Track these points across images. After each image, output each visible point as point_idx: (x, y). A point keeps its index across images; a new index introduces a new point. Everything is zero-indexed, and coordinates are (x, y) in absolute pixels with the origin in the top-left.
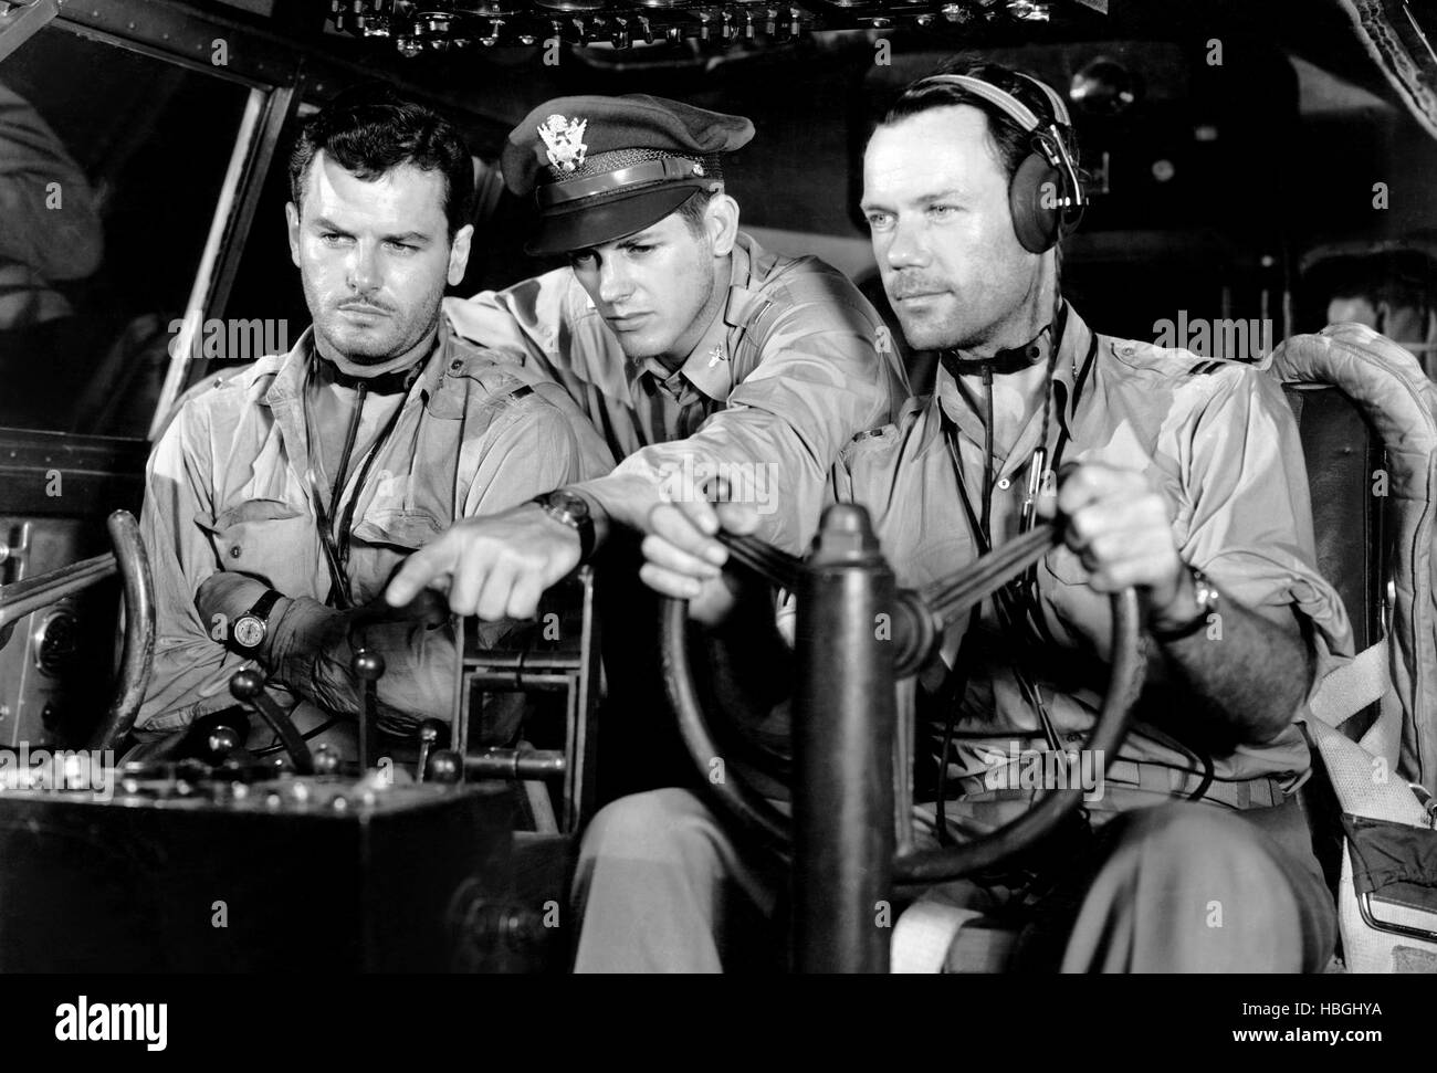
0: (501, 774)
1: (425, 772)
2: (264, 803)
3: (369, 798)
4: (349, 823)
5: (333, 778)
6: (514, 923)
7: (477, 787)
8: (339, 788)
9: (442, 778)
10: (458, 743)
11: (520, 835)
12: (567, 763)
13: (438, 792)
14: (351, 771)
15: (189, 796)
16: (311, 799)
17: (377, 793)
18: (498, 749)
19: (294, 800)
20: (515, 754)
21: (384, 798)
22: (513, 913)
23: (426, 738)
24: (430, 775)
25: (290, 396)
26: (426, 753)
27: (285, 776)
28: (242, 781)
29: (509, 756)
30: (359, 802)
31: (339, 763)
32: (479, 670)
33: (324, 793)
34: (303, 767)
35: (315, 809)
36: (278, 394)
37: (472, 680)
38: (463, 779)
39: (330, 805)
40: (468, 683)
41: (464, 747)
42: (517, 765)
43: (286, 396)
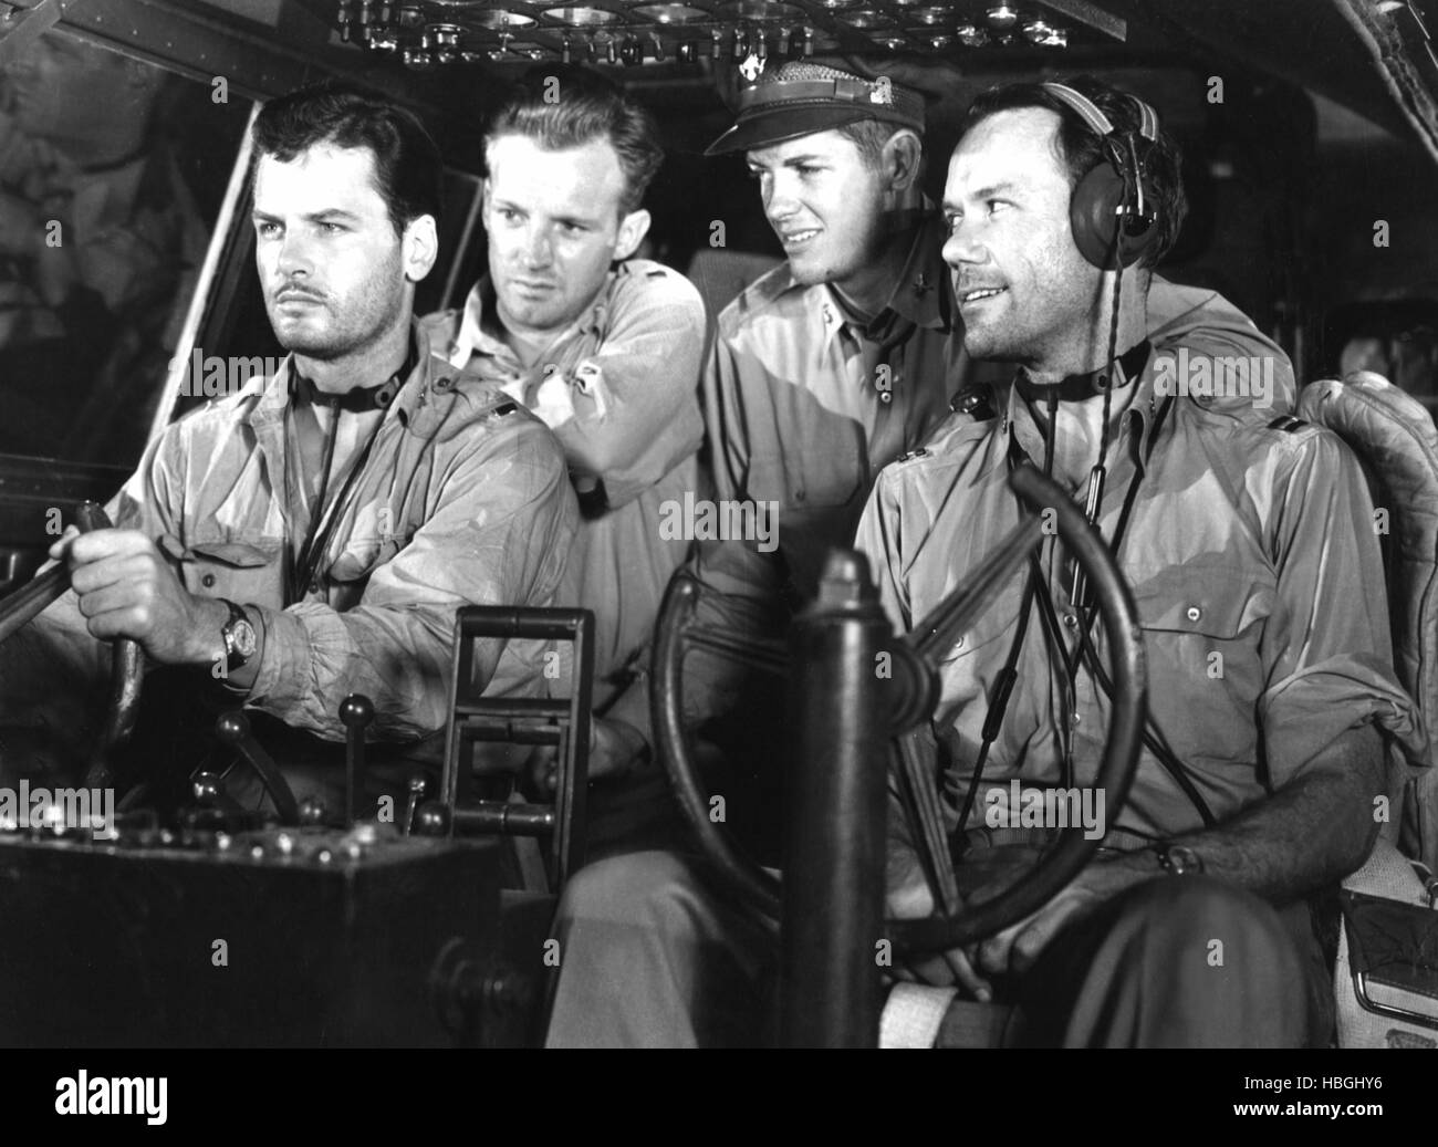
0: (491, 828)
1: (412, 825)
2: (248, 854)
3: (354, 851)
4: (334, 877)
5: (318, 829)
6: (499, 986)
7: (466, 841)
8: (325, 840)
9: (429, 831)
10: (447, 795)
11: (507, 893)
12: (556, 818)
13: (423, 846)
14: (339, 823)
15: (171, 846)
16: (295, 851)
17: (362, 846)
18: (488, 802)
19: (279, 851)
20: (505, 807)
21: (368, 850)
22: (499, 975)
23: (414, 788)
24: (419, 828)
25: (274, 419)
26: (413, 805)
27: (270, 826)
28: (227, 832)
29: (498, 810)
30: (345, 855)
31: (324, 813)
32: (472, 718)
33: (308, 846)
34: (289, 818)
35: (301, 862)
36: (262, 416)
37: (463, 729)
38: (451, 834)
39: (315, 857)
40: (459, 731)
41: (452, 800)
42: (505, 819)
43: (270, 419)
